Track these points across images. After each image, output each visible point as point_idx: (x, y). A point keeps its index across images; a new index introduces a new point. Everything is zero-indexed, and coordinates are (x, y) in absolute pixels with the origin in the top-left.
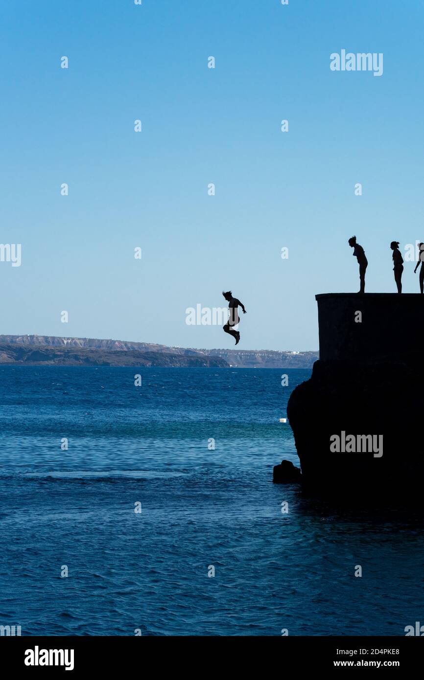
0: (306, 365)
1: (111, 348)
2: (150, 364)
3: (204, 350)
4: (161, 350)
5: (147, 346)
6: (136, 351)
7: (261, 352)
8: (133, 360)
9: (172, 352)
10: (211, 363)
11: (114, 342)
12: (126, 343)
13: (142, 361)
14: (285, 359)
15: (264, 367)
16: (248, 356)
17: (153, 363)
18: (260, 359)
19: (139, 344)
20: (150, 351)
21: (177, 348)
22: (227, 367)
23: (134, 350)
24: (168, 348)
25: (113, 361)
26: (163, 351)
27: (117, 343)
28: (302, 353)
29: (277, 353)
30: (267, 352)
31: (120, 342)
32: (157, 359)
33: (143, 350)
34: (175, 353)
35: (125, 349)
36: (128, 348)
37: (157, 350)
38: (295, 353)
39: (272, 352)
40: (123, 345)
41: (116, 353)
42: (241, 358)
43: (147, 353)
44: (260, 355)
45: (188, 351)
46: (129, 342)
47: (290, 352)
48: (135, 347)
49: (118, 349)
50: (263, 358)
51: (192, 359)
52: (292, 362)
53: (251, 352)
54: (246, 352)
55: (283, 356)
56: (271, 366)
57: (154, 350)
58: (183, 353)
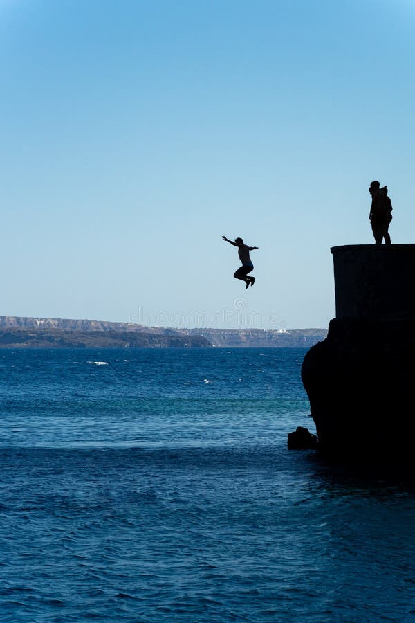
0: (293, 345)
1: (87, 329)
2: (129, 345)
3: (185, 330)
4: (140, 330)
5: (125, 326)
6: (114, 331)
7: (245, 331)
8: (110, 341)
9: (151, 332)
10: (193, 343)
11: (90, 322)
12: (102, 324)
13: (120, 342)
14: (271, 338)
15: (248, 346)
16: (232, 335)
17: (132, 343)
18: (245, 338)
19: (117, 324)
20: (128, 331)
21: (157, 328)
22: (210, 347)
23: (111, 331)
24: (147, 328)
25: (90, 343)
26: (142, 331)
27: (93, 323)
28: (289, 331)
29: (262, 332)
30: (252, 330)
31: (96, 322)
32: (135, 340)
33: (120, 330)
34: (155, 333)
35: (102, 330)
36: (105, 329)
37: (136, 330)
38: (281, 331)
39: (257, 331)
40: (99, 325)
41: (91, 333)
42: (224, 337)
43: (125, 333)
44: (244, 334)
45: (168, 331)
46: (105, 322)
47: (276, 331)
48: (112, 327)
49: (95, 330)
50: (247, 337)
51: (173, 339)
52: (279, 341)
53: (235, 331)
54: (229, 330)
55: (269, 334)
56: (256, 345)
57: (133, 330)
58: (163, 333)
